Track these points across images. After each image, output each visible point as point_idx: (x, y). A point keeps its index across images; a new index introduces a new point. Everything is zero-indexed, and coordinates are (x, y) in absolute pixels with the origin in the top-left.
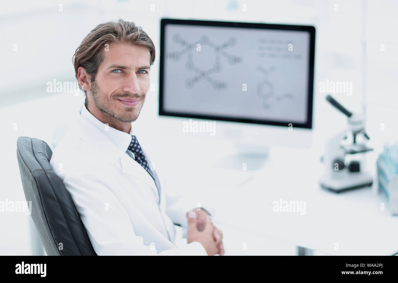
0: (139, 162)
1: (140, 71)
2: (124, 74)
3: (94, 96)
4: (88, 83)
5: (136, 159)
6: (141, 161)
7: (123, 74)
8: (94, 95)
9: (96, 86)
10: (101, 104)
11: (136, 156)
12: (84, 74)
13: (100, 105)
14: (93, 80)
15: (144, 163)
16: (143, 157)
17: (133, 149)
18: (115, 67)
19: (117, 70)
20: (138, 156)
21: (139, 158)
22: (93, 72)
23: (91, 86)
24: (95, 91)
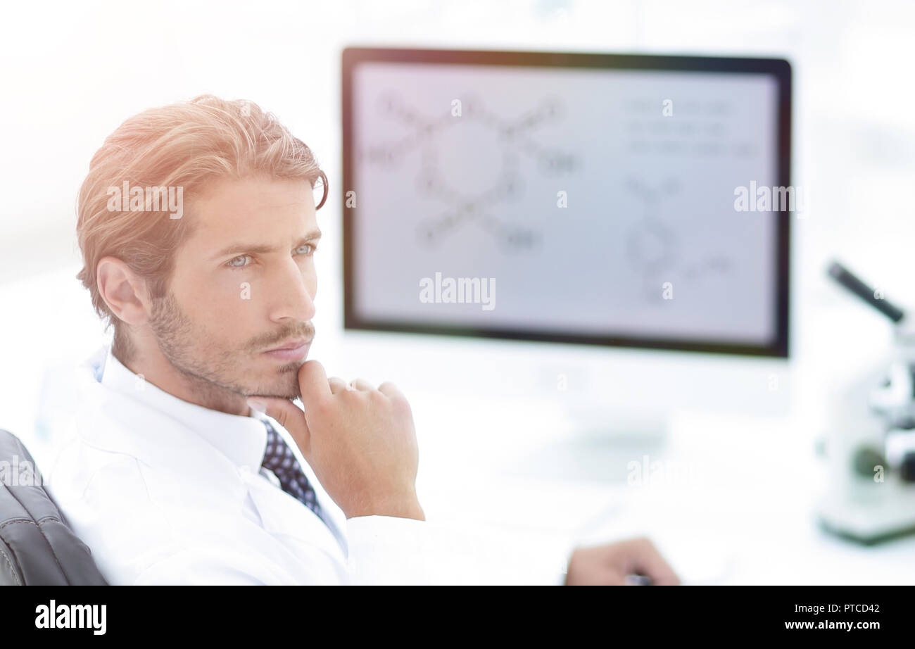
0: (295, 495)
1: (298, 250)
2: (260, 267)
3: (161, 339)
4: (138, 303)
5: (286, 487)
6: (300, 492)
7: (257, 265)
8: (160, 336)
9: (170, 311)
10: (194, 362)
11: (284, 479)
12: (121, 275)
14: (159, 292)
15: (309, 496)
16: (302, 480)
17: (275, 461)
19: (242, 259)
20: (290, 479)
21: (294, 485)
22: (158, 270)
23: (154, 311)
24: (168, 325)
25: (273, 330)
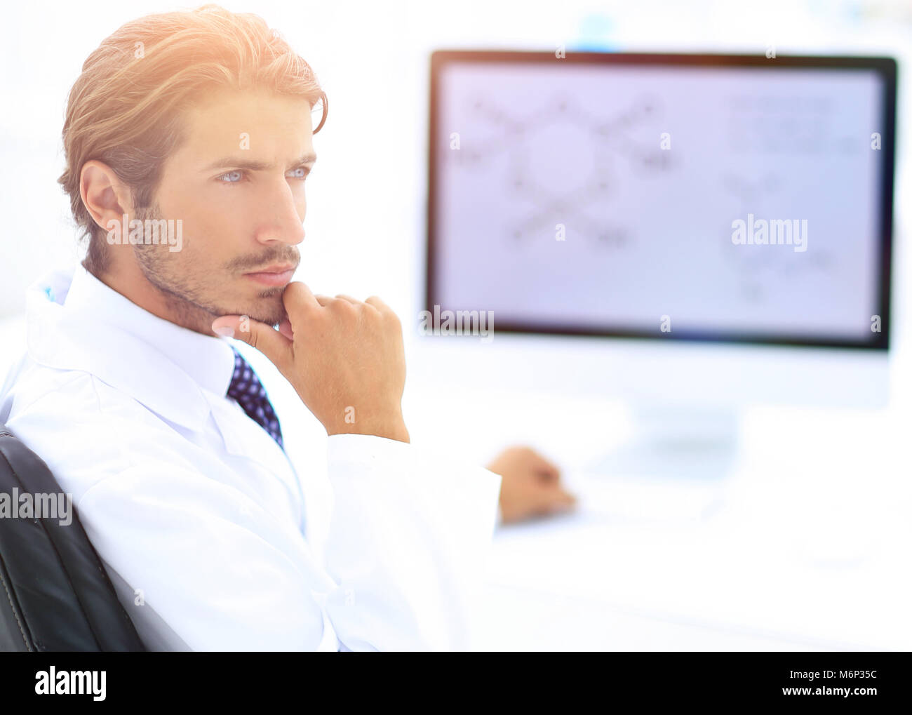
4: (120, 212)
7: (248, 183)
12: (105, 180)
13: (170, 281)
14: (143, 202)
18: (230, 166)
22: (144, 179)
25: (259, 252)
